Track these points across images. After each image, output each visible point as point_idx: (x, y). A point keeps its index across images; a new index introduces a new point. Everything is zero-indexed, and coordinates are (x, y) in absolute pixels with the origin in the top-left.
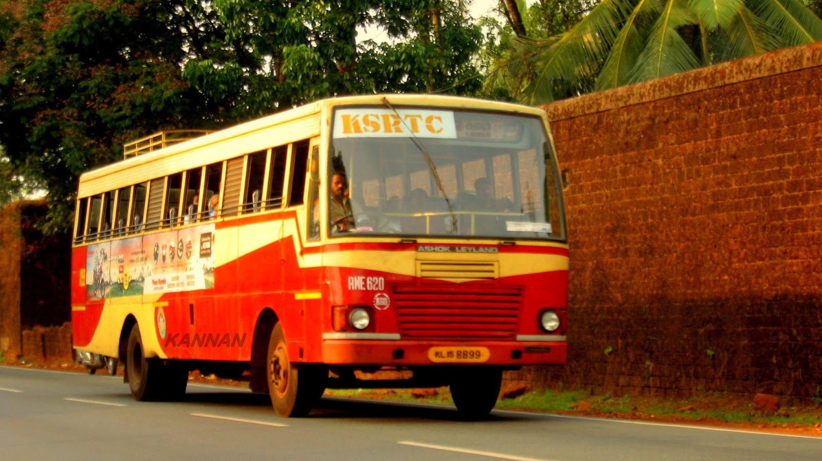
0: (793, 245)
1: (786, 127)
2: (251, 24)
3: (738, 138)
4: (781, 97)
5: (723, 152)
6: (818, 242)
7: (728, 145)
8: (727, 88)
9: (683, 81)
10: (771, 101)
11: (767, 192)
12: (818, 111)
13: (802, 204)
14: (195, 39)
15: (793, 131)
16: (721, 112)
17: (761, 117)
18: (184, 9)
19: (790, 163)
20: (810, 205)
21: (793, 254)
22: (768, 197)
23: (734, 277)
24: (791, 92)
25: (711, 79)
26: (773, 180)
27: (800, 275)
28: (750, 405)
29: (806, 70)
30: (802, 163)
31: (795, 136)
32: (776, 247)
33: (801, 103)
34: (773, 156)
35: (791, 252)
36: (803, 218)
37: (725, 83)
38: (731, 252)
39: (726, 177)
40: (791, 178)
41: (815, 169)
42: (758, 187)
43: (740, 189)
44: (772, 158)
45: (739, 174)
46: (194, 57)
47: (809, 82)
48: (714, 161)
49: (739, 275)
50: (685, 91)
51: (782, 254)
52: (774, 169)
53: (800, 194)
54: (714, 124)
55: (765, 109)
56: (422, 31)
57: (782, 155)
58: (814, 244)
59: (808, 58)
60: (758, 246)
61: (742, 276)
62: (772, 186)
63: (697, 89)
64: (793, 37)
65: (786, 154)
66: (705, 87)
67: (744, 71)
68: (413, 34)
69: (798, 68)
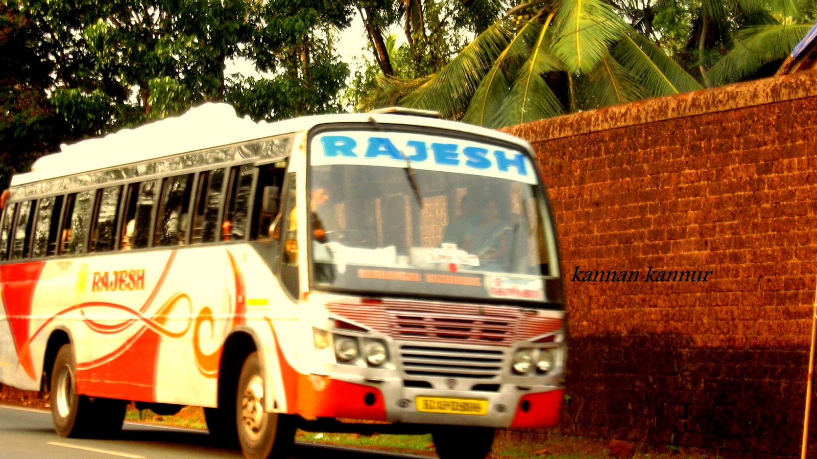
0: (653, 293)
1: (649, 176)
2: (120, 54)
3: (601, 185)
4: (645, 146)
5: (586, 199)
6: (677, 291)
7: (591, 192)
8: (592, 136)
9: (549, 128)
10: (636, 150)
11: (628, 240)
12: (681, 162)
13: (663, 253)
14: (63, 66)
15: (656, 181)
16: (585, 159)
17: (625, 166)
18: (53, 36)
19: (652, 213)
20: (670, 254)
21: (652, 303)
22: (629, 245)
23: (593, 323)
24: (655, 142)
25: (576, 126)
26: (633, 229)
27: (658, 323)
28: (604, 451)
29: (671, 121)
30: (663, 213)
31: (658, 186)
32: (635, 294)
33: (664, 153)
34: (636, 204)
35: (650, 300)
36: (663, 267)
37: (590, 130)
38: (591, 298)
39: (588, 224)
40: (652, 227)
41: (676, 219)
42: (620, 235)
43: (602, 237)
44: (635, 206)
45: (602, 221)
46: (61, 84)
47: (673, 133)
48: (577, 208)
49: (598, 321)
50: (551, 137)
51: (641, 302)
52: (636, 217)
53: (661, 243)
54: (578, 170)
55: (629, 158)
56: (290, 68)
57: (644, 204)
58: (673, 293)
59: (673, 109)
60: (617, 293)
61: (600, 322)
62: (633, 234)
63: (562, 135)
64: (657, 87)
65: (649, 203)
66: (570, 133)
67: (609, 119)
68: (281, 70)
69: (663, 118)
